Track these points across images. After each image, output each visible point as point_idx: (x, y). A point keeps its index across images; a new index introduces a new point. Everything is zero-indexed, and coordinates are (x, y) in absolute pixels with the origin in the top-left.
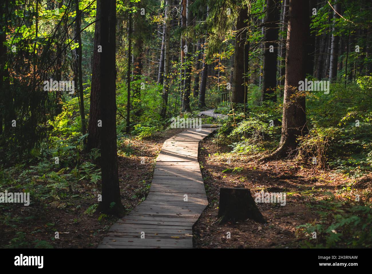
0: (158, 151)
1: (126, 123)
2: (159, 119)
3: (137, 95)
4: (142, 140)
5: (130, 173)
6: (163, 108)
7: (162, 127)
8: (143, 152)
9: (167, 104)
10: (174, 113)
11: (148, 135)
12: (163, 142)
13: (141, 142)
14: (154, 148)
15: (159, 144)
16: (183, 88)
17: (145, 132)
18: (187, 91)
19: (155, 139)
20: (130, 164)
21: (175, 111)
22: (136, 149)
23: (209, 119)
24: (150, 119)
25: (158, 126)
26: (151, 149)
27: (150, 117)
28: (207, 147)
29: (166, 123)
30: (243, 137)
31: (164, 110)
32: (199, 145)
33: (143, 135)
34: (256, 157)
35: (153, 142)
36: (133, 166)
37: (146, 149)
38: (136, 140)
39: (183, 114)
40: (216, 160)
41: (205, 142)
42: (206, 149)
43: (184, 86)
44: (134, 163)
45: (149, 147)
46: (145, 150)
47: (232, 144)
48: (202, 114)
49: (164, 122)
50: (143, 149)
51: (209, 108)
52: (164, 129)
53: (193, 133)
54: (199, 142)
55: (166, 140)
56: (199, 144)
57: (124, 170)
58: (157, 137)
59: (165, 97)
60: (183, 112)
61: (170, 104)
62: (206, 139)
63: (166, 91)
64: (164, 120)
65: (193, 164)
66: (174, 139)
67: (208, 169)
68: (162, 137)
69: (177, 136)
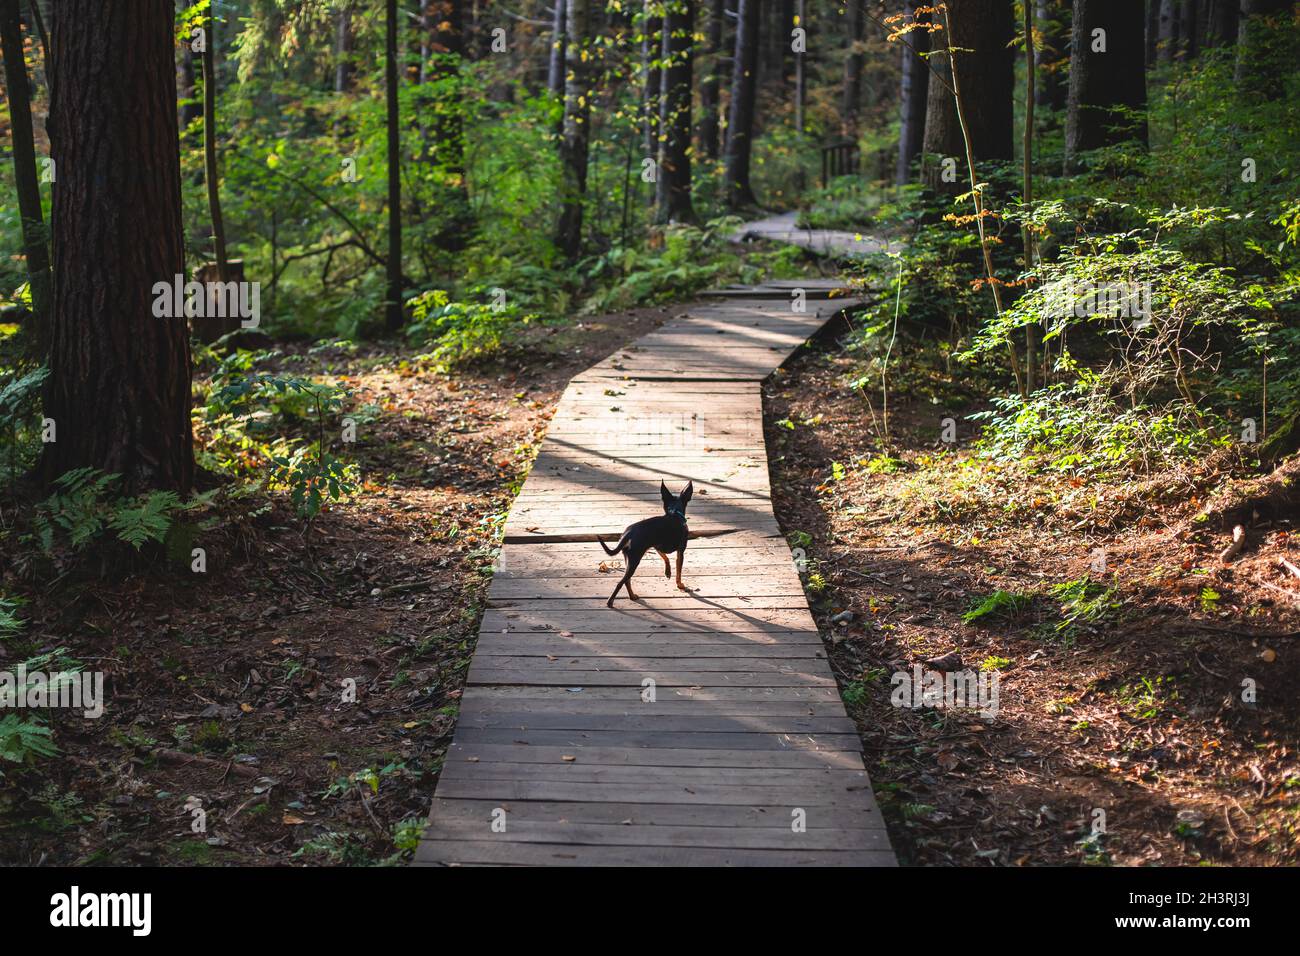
0: (528, 443)
1: (384, 287)
2: (547, 264)
3: (443, 150)
4: (451, 375)
5: (316, 643)
6: (568, 207)
7: (562, 300)
8: (442, 452)
9: (583, 187)
10: (617, 234)
11: (483, 347)
12: (562, 386)
13: (445, 387)
14: (507, 426)
15: (541, 397)
16: (656, 110)
17: (465, 334)
18: (677, 122)
19: (516, 369)
20: (330, 561)
21: (624, 225)
22: (406, 435)
23: (787, 255)
24: (507, 262)
25: (540, 297)
26: (493, 432)
27: (507, 256)
28: (815, 411)
29: (581, 280)
30: (1064, 362)
31: (571, 218)
32: (765, 402)
33: (460, 346)
34: (1159, 489)
35: (506, 385)
36: (348, 578)
37: (465, 431)
38: (422, 374)
39: (662, 234)
40: (886, 509)
41: (794, 384)
42: (810, 428)
43: (663, 99)
44: (363, 545)
45: (481, 419)
46: (454, 439)
47: (993, 406)
48: (748, 236)
49: (571, 276)
50: (446, 434)
51: (769, 210)
52: (574, 306)
53: (721, 332)
54: (764, 382)
55: (578, 378)
56: (763, 394)
57: (274, 616)
58: (532, 353)
59: (575, 157)
60: (660, 223)
61: (597, 189)
62: (796, 361)
63: (579, 121)
64: (573, 264)
65: (753, 558)
66: (620, 368)
67: (861, 595)
68: (554, 357)
69: (635, 350)
